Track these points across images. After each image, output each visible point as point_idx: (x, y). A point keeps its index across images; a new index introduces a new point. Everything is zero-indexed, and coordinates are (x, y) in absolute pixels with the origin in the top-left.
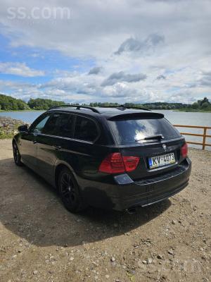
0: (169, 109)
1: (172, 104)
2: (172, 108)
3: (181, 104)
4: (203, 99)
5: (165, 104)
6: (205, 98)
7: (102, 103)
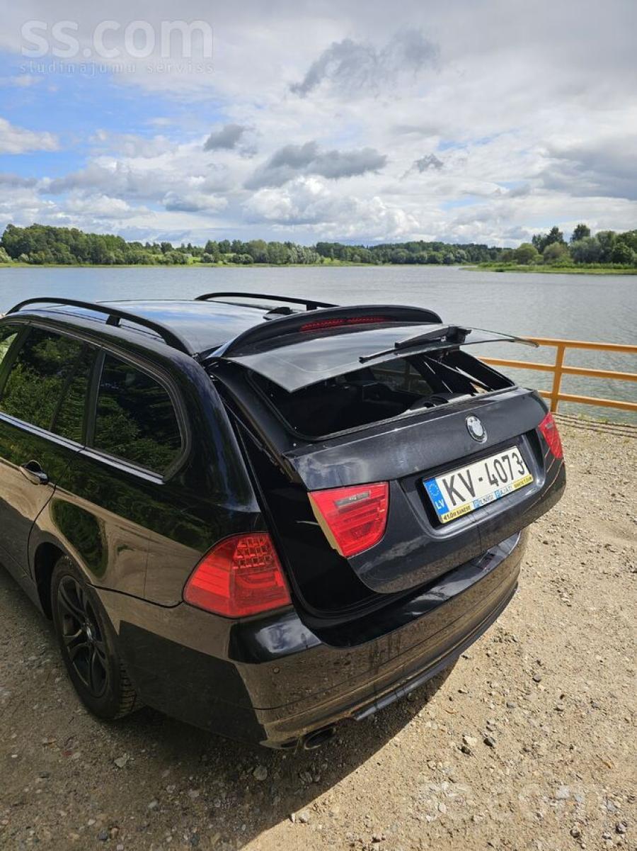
0: (447, 262)
1: (460, 247)
2: (459, 260)
3: (484, 247)
4: (548, 232)
5: (436, 246)
6: (555, 231)
7: (244, 241)
